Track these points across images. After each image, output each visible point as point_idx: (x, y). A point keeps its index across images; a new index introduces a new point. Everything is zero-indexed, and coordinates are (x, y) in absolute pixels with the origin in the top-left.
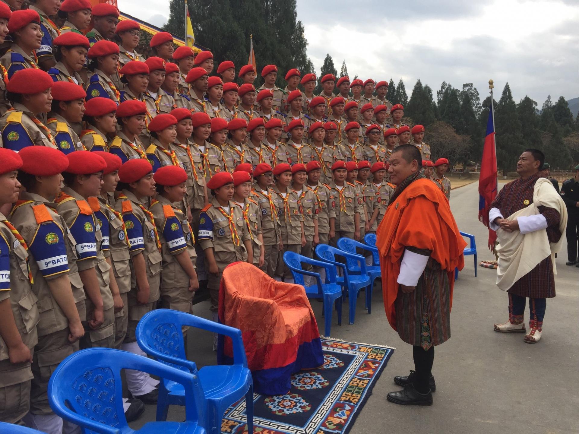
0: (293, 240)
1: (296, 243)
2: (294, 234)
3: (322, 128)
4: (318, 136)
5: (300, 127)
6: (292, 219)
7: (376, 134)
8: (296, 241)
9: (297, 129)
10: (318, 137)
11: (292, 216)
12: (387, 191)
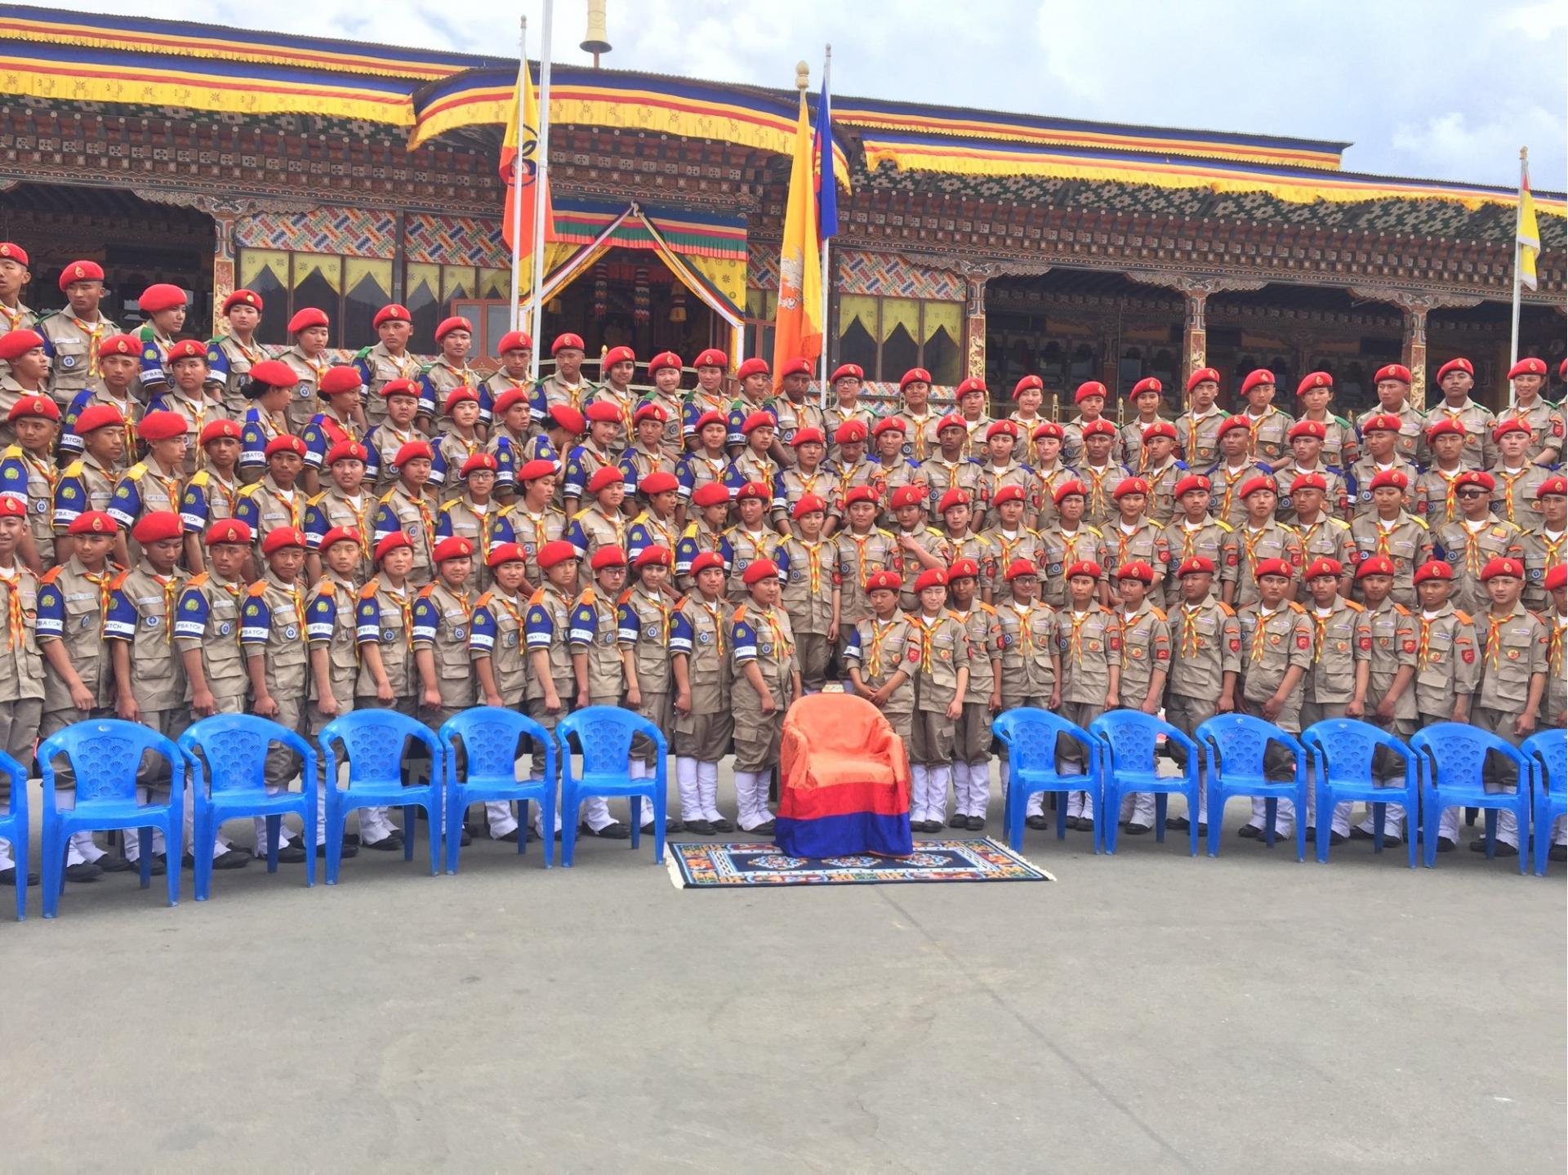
0: (1083, 695)
1: (1087, 701)
2: (1085, 685)
3: (1267, 488)
4: (1257, 505)
5: (1196, 492)
6: (1085, 657)
7: (1467, 497)
8: (1090, 697)
9: (1192, 495)
10: (1258, 508)
11: (1086, 653)
12: (1446, 631)
